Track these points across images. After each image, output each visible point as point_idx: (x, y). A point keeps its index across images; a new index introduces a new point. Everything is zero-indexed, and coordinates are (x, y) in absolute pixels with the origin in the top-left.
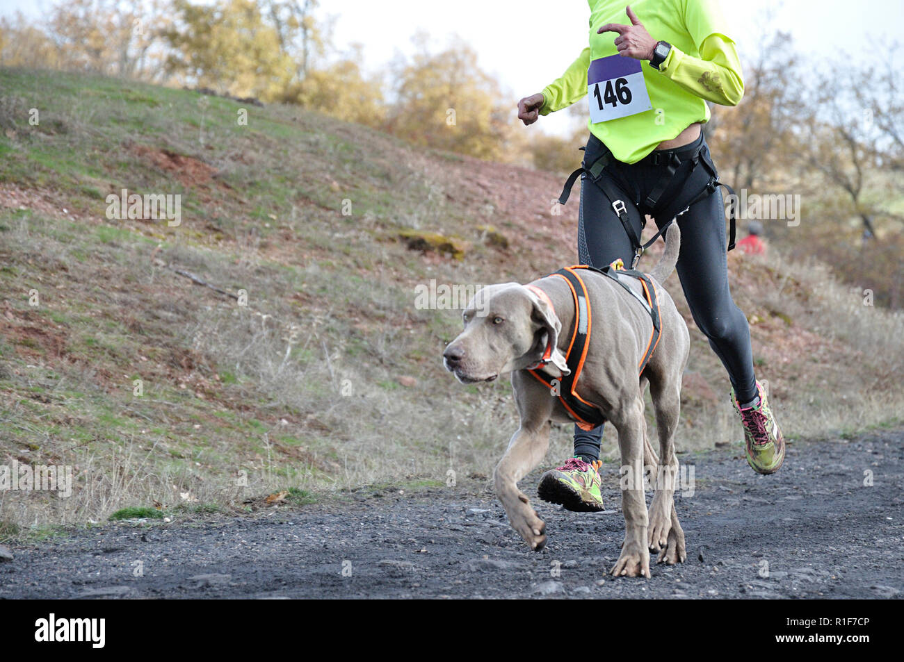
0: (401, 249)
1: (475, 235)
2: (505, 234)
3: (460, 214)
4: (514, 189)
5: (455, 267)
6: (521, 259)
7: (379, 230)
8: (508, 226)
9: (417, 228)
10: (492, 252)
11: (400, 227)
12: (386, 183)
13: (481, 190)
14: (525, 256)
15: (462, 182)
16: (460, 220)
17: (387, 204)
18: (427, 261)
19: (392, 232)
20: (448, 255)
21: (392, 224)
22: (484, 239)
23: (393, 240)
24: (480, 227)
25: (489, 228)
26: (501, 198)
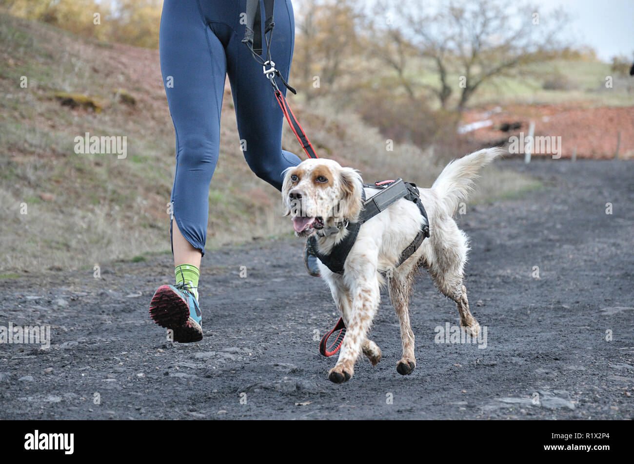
0: (55, 105)
1: (111, 96)
2: (135, 95)
3: (102, 82)
4: (145, 66)
5: (95, 117)
6: (144, 112)
7: (41, 92)
8: (138, 90)
9: (68, 90)
10: (123, 107)
11: (56, 90)
12: (49, 60)
13: (120, 66)
14: (148, 110)
15: (107, 60)
16: (102, 86)
17: (48, 75)
18: (74, 113)
19: (50, 94)
20: (90, 110)
21: (50, 89)
22: (118, 98)
23: (50, 99)
24: (115, 90)
25: (121, 91)
26: (135, 71)
